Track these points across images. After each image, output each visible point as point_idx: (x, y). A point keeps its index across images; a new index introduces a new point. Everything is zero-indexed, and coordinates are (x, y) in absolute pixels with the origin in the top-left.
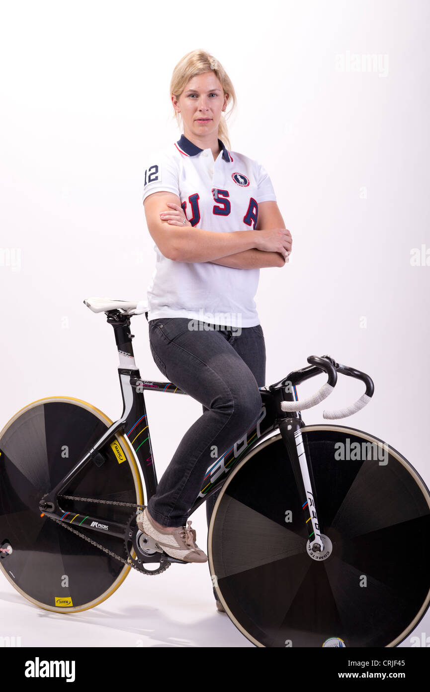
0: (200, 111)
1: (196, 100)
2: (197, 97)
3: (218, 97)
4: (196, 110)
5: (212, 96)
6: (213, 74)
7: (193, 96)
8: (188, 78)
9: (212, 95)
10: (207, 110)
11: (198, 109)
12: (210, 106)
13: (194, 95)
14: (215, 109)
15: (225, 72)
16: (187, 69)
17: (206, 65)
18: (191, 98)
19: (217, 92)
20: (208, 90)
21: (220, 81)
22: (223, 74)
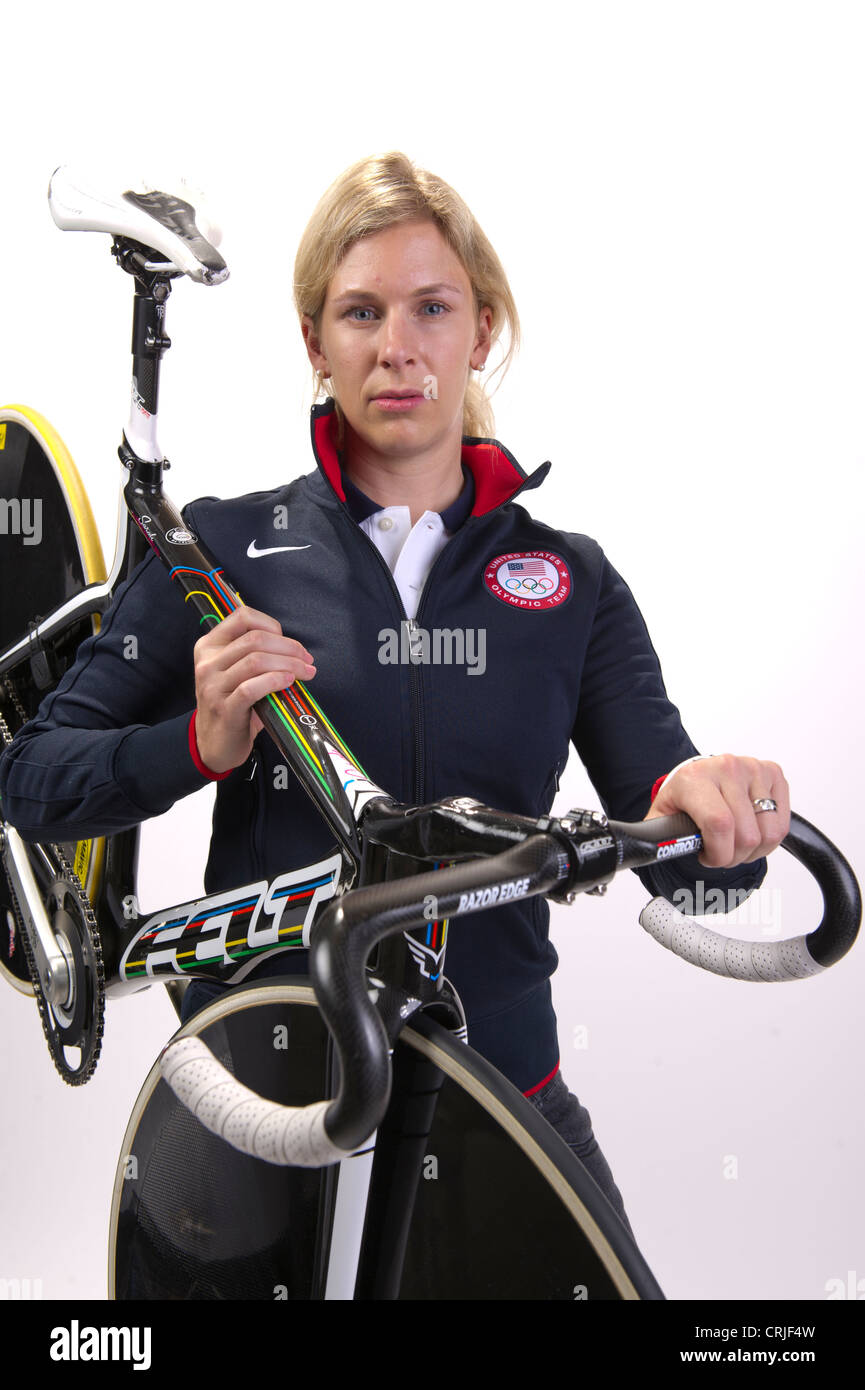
0: (386, 365)
1: (374, 328)
2: (377, 317)
3: (451, 316)
4: (372, 362)
5: (431, 310)
6: (430, 231)
7: (363, 315)
8: (337, 249)
9: (428, 306)
10: (410, 362)
11: (380, 359)
12: (422, 349)
13: (367, 309)
14: (440, 358)
15: (474, 222)
16: (333, 216)
17: (403, 196)
18: (353, 319)
19: (445, 295)
20: (412, 289)
21: (459, 256)
22: (468, 229)
